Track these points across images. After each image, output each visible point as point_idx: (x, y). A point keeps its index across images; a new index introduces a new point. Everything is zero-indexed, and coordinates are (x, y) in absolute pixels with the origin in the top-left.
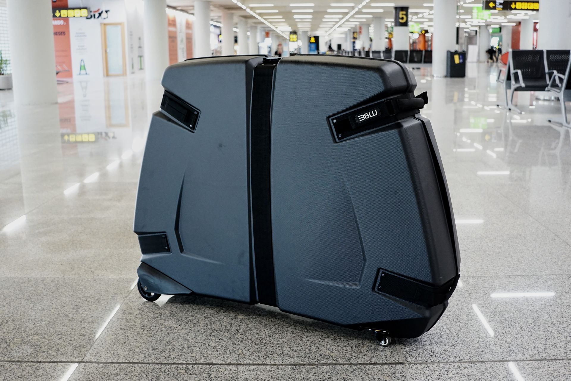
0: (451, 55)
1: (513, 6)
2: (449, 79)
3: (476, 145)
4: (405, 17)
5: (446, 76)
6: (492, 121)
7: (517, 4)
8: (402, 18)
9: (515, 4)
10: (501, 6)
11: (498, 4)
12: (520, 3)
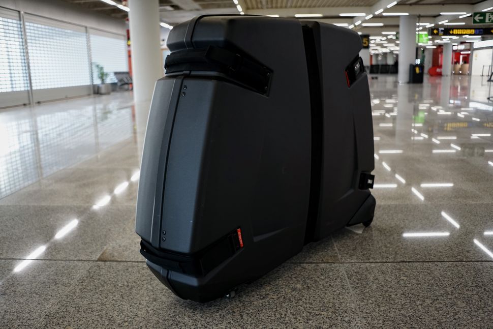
0: (413, 67)
1: (451, 32)
2: (411, 85)
3: (422, 135)
4: (367, 42)
5: (409, 83)
6: (426, 114)
7: (454, 30)
8: (365, 43)
9: (453, 31)
10: (442, 33)
11: (440, 31)
12: (456, 30)
